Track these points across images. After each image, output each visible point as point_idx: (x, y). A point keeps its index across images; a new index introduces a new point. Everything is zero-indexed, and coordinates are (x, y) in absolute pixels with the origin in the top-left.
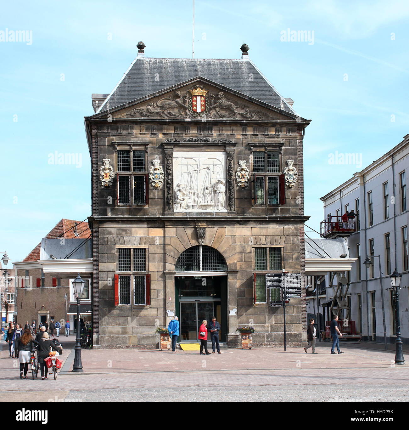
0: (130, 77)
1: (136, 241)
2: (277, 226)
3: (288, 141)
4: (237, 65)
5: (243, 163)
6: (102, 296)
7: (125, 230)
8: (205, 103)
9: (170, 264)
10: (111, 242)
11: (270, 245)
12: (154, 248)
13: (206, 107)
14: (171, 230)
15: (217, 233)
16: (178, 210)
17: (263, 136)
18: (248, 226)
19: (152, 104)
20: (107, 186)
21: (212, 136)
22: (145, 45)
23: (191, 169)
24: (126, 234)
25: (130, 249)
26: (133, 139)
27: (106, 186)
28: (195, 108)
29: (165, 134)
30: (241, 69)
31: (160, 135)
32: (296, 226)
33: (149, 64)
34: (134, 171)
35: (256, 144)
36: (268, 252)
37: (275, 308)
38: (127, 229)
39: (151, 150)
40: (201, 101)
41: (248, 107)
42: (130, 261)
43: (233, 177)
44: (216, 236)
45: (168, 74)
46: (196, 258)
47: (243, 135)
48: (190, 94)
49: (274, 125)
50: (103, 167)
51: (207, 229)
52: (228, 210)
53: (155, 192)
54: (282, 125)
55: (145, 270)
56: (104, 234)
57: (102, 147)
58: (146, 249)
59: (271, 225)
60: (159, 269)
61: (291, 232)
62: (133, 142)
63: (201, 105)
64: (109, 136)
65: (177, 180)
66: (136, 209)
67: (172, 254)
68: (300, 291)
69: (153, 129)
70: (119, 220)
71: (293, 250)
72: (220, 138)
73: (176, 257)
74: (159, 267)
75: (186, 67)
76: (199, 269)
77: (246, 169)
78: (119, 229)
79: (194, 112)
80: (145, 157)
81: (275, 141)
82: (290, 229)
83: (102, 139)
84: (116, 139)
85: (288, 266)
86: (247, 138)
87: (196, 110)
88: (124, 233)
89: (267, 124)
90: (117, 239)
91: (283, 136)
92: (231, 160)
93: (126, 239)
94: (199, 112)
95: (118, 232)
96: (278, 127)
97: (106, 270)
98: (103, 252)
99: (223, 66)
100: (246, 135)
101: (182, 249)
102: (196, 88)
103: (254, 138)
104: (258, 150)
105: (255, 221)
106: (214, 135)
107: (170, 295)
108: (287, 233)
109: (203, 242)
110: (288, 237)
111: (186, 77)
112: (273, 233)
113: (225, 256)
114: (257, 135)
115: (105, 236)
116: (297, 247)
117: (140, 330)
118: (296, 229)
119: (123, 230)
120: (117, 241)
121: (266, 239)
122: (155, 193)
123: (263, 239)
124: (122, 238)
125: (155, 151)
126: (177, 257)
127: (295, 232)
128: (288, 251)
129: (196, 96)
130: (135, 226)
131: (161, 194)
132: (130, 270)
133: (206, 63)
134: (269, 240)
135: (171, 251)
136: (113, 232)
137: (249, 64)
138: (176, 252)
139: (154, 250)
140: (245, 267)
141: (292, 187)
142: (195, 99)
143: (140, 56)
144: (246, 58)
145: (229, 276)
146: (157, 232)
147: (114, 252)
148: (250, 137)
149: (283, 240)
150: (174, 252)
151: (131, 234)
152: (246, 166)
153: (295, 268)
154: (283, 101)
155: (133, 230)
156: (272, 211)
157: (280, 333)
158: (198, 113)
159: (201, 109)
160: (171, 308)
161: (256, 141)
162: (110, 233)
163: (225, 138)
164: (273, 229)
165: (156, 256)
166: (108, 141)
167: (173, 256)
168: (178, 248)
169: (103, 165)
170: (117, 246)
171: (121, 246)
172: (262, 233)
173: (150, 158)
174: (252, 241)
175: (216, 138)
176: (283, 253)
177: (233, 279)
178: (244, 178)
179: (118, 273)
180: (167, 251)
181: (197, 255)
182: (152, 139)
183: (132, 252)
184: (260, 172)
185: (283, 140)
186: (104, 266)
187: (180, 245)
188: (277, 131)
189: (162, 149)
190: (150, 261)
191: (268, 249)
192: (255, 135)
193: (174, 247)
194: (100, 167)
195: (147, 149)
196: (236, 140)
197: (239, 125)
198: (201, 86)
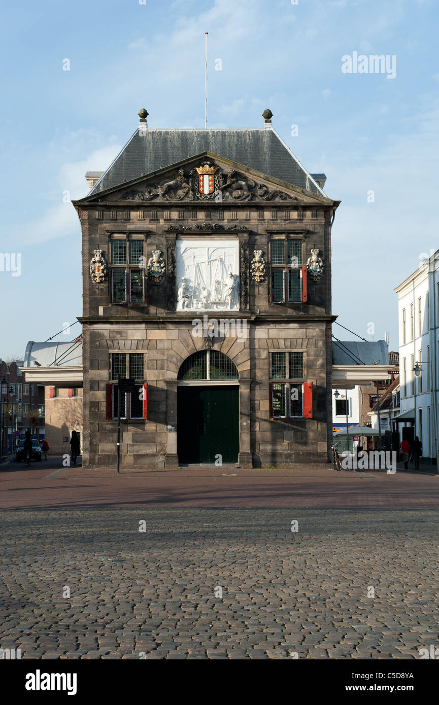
1: (133, 344)
2: (299, 327)
3: (313, 226)
4: (256, 136)
5: (257, 254)
6: (93, 409)
8: (214, 183)
9: (171, 372)
10: (104, 346)
11: (289, 350)
12: (153, 353)
13: (214, 188)
14: (173, 332)
16: (181, 309)
17: (283, 221)
18: (264, 327)
20: (99, 281)
21: (222, 221)
22: (148, 113)
23: (197, 260)
24: (121, 337)
25: (125, 354)
26: (130, 227)
27: (97, 281)
28: (201, 189)
29: (166, 220)
30: (262, 139)
31: (161, 221)
32: (321, 327)
33: (152, 136)
34: (130, 263)
35: (274, 230)
36: (287, 358)
37: (295, 423)
38: (123, 331)
39: (150, 239)
40: (209, 181)
42: (125, 368)
44: (226, 338)
45: (173, 148)
46: (203, 365)
47: (259, 220)
48: (196, 172)
49: (296, 208)
50: (94, 260)
52: (240, 309)
53: (155, 288)
54: (306, 208)
55: (143, 378)
56: (96, 337)
57: (94, 236)
59: (292, 325)
60: (159, 377)
61: (315, 334)
62: (129, 230)
63: (209, 186)
64: (102, 223)
65: (181, 274)
66: (132, 308)
67: (174, 359)
69: (152, 215)
70: (113, 321)
71: (317, 356)
72: (232, 225)
74: (159, 375)
75: (195, 139)
76: (206, 378)
77: (262, 260)
78: (113, 330)
79: (200, 194)
80: (143, 248)
81: (298, 226)
82: (315, 331)
83: (93, 227)
84: (109, 227)
85: (311, 375)
86: (264, 224)
87: (203, 191)
88: (118, 336)
89: (288, 207)
91: (308, 221)
92: (245, 250)
93: (121, 342)
94: (207, 194)
95: (111, 335)
96: (300, 209)
97: (98, 379)
98: (94, 357)
99: (240, 138)
100: (263, 220)
101: (185, 354)
102: (203, 166)
103: (272, 224)
104: (277, 238)
105: (272, 322)
106: (225, 221)
107: (171, 408)
108: (311, 335)
109: (210, 347)
110: (311, 340)
111: (194, 151)
112: (293, 335)
113: (236, 362)
114: (276, 220)
115: (97, 339)
116: (322, 352)
117: (136, 448)
118: (321, 330)
119: (118, 331)
120: (110, 344)
121: (286, 342)
123: (282, 342)
124: (116, 341)
125: (155, 240)
126: (180, 364)
127: (320, 334)
128: (312, 356)
129: (203, 175)
130: (131, 326)
131: (162, 291)
133: (219, 134)
134: (288, 343)
135: (172, 357)
136: (105, 335)
137: (272, 134)
139: (154, 356)
140: (260, 375)
141: (316, 282)
142: (201, 178)
143: (142, 127)
144: (268, 127)
145: (241, 386)
146: (157, 334)
147: (106, 357)
148: (268, 223)
149: (305, 344)
150: (177, 359)
151: (127, 337)
153: (320, 377)
154: (309, 179)
155: (129, 332)
156: (293, 310)
157: (301, 453)
158: (205, 194)
159: (209, 191)
160: (173, 423)
161: (274, 227)
162: (102, 336)
163: (238, 224)
164: (293, 331)
165: (155, 362)
166: (101, 229)
167: (175, 362)
168: (181, 353)
169: (94, 257)
170: (111, 351)
171: (116, 351)
172: (280, 336)
173: (149, 248)
174: (269, 344)
175: (227, 224)
176: (305, 358)
177: (245, 389)
178: (260, 271)
179: (111, 382)
180: (168, 357)
181: (203, 361)
182: (151, 226)
183: (128, 358)
184: (279, 263)
185: (306, 225)
186: (95, 374)
187: (183, 349)
188: (299, 215)
189: (163, 237)
190: (149, 368)
191: (287, 355)
192: (272, 220)
193: (176, 351)
194: (91, 259)
195: (146, 237)
196: (251, 226)
197: (254, 209)
198: (209, 163)
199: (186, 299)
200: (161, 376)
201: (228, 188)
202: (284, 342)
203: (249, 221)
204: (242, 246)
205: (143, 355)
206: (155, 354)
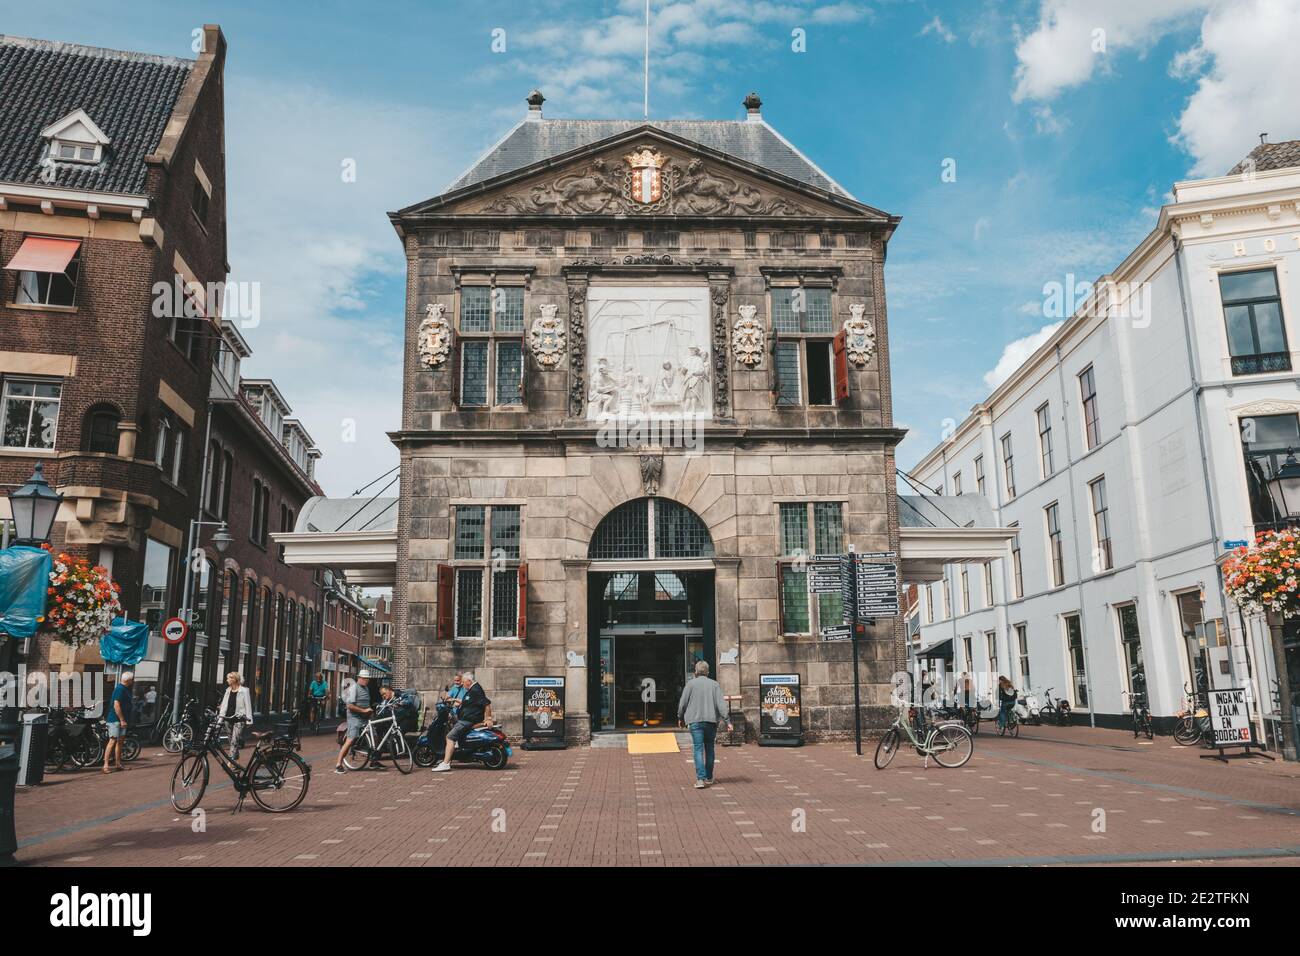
0: (505, 150)
1: (498, 488)
2: (832, 453)
3: (851, 263)
4: (735, 131)
5: (747, 311)
6: (414, 619)
7: (472, 464)
8: (662, 184)
9: (576, 543)
10: (440, 491)
11: (814, 497)
12: (540, 504)
13: (662, 191)
14: (580, 462)
15: (689, 468)
16: (596, 415)
17: (793, 253)
18: (762, 451)
19: (542, 186)
20: (435, 363)
21: (676, 253)
22: (544, 98)
23: (629, 324)
24: (474, 471)
25: (483, 507)
26: (498, 261)
27: (431, 363)
28: (637, 194)
29: (569, 250)
31: (560, 251)
32: (874, 452)
33: (550, 129)
34: (497, 330)
35: (778, 268)
36: (811, 513)
37: (830, 646)
38: (478, 462)
39: (539, 285)
40: (652, 179)
41: (758, 192)
42: (482, 535)
43: (724, 342)
44: (688, 474)
46: (641, 528)
47: (747, 250)
48: (627, 163)
49: (817, 227)
50: (425, 322)
51: (666, 459)
52: (715, 414)
53: (545, 376)
54: (836, 228)
55: (517, 556)
56: (424, 473)
57: (428, 278)
58: (521, 507)
59: (819, 449)
60: (551, 552)
61: (864, 466)
62: (496, 267)
63: (652, 188)
64: (444, 256)
65: (596, 350)
66: (499, 414)
67: (582, 517)
68: (895, 600)
69: (542, 240)
70: (459, 438)
71: (870, 509)
72: (696, 258)
73: (591, 526)
74: (551, 548)
76: (647, 555)
77: (756, 322)
78: (460, 461)
79: (636, 201)
80: (522, 300)
81: (822, 262)
82: (863, 459)
83: (427, 262)
84: (459, 262)
85: (860, 547)
86: (758, 257)
87: (640, 197)
88: (469, 471)
89: (802, 224)
90: (454, 484)
91: (841, 253)
92: (722, 305)
93: (475, 483)
94: (647, 202)
95: (455, 468)
96: (826, 233)
97: (424, 556)
98: (420, 513)
100: (755, 250)
101: (605, 507)
102: (640, 152)
103: (773, 257)
104: (783, 284)
105: (778, 441)
106: (681, 252)
107: (575, 615)
108: (855, 468)
109: (655, 491)
110: (857, 478)
112: (821, 468)
113: (709, 521)
114: (780, 251)
115: (427, 476)
116: (879, 502)
117: (502, 699)
118: (875, 459)
119: (468, 463)
120: (454, 487)
121: (808, 483)
122: (544, 379)
123: (799, 482)
124: (465, 481)
125: (547, 287)
126: (593, 525)
127: (873, 466)
128: (860, 510)
129: (640, 169)
130: (495, 451)
131: (559, 381)
132: (482, 556)
134: (813, 483)
135: (579, 510)
136: (444, 468)
137: (763, 129)
138: (591, 512)
139: (540, 510)
140: (757, 548)
141: (863, 365)
142: (637, 174)
143: (533, 117)
144: (755, 120)
145: (718, 571)
146: (546, 466)
147: (444, 513)
148: (765, 256)
149: (846, 485)
150: (587, 514)
151: (487, 472)
152: (757, 318)
153: (877, 550)
155: (491, 462)
156: (819, 419)
157: (844, 707)
158: (644, 204)
159: (652, 197)
160: (577, 648)
161: (778, 263)
162: (437, 470)
163: (706, 256)
164: (823, 461)
165: (543, 522)
166: (442, 266)
167: (584, 522)
168: (597, 503)
169: (426, 317)
170: (453, 501)
171: (463, 501)
172: (796, 469)
173: (535, 302)
174: (774, 486)
175: (685, 256)
176: (846, 515)
177: (728, 576)
178: (751, 343)
179: (452, 562)
180: (569, 512)
181: (641, 522)
182: (540, 260)
183: (488, 515)
184: (788, 330)
185: (838, 261)
186: (420, 547)
187: (600, 496)
188: (823, 242)
189: (562, 281)
190: (529, 535)
191: (811, 507)
192: (774, 251)
193: (588, 501)
194: (421, 321)
195: (529, 281)
196: (732, 262)
197: (738, 230)
198: (651, 147)
199: (606, 396)
200: (554, 551)
201: (688, 192)
202: (805, 483)
203: (729, 253)
204: (715, 294)
205: (519, 509)
206: (542, 507)
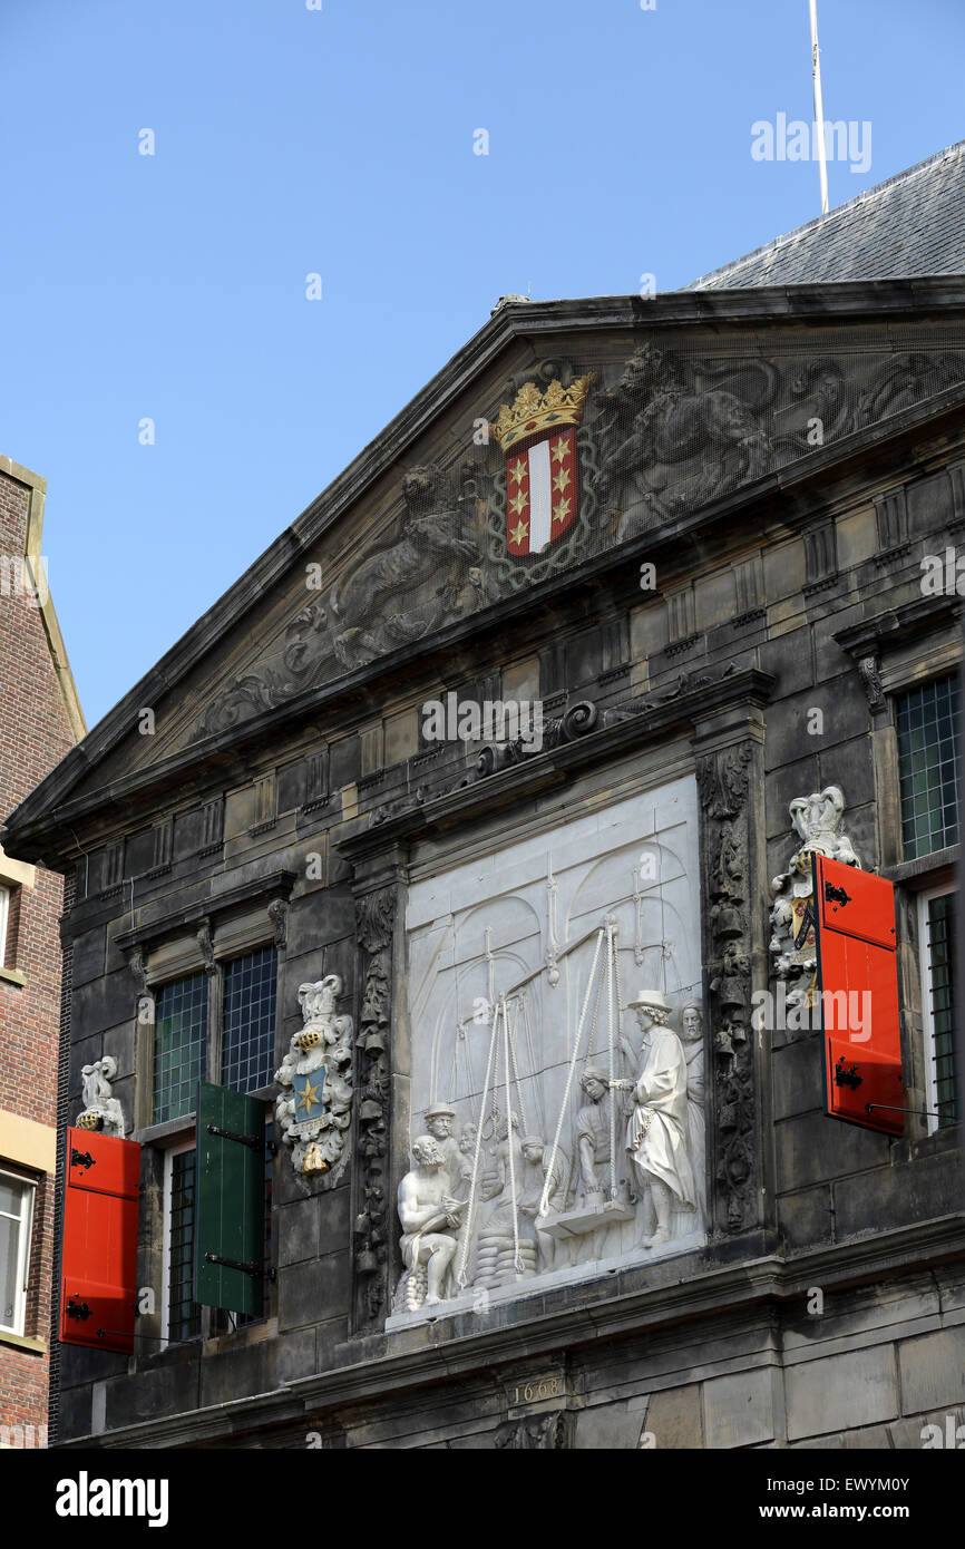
5: (817, 813)
8: (577, 474)
13: (580, 495)
18: (865, 1331)
21: (623, 683)
23: (504, 975)
26: (219, 884)
28: (518, 534)
29: (367, 784)
31: (347, 800)
39: (302, 923)
40: (555, 467)
43: (740, 951)
47: (808, 592)
52: (710, 1231)
53: (312, 1209)
57: (92, 989)
63: (556, 498)
64: (116, 912)
77: (842, 849)
79: (516, 560)
80: (274, 985)
83: (91, 940)
84: (141, 918)
86: (841, 603)
87: (525, 540)
92: (731, 818)
94: (541, 550)
100: (835, 579)
103: (882, 585)
104: (920, 670)
105: (908, 1282)
106: (633, 675)
122: (309, 1219)
125: (316, 926)
129: (523, 451)
142: (519, 470)
148: (861, 589)
152: (847, 831)
158: (536, 557)
159: (556, 525)
163: (697, 659)
173: (294, 982)
175: (648, 686)
182: (302, 846)
189: (345, 892)
192: (884, 560)
195: (278, 920)
196: (771, 651)
197: (778, 530)
199: (435, 1237)
203: (760, 624)
204: (710, 788)
